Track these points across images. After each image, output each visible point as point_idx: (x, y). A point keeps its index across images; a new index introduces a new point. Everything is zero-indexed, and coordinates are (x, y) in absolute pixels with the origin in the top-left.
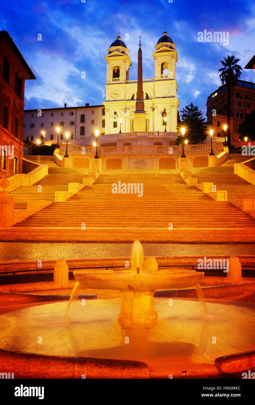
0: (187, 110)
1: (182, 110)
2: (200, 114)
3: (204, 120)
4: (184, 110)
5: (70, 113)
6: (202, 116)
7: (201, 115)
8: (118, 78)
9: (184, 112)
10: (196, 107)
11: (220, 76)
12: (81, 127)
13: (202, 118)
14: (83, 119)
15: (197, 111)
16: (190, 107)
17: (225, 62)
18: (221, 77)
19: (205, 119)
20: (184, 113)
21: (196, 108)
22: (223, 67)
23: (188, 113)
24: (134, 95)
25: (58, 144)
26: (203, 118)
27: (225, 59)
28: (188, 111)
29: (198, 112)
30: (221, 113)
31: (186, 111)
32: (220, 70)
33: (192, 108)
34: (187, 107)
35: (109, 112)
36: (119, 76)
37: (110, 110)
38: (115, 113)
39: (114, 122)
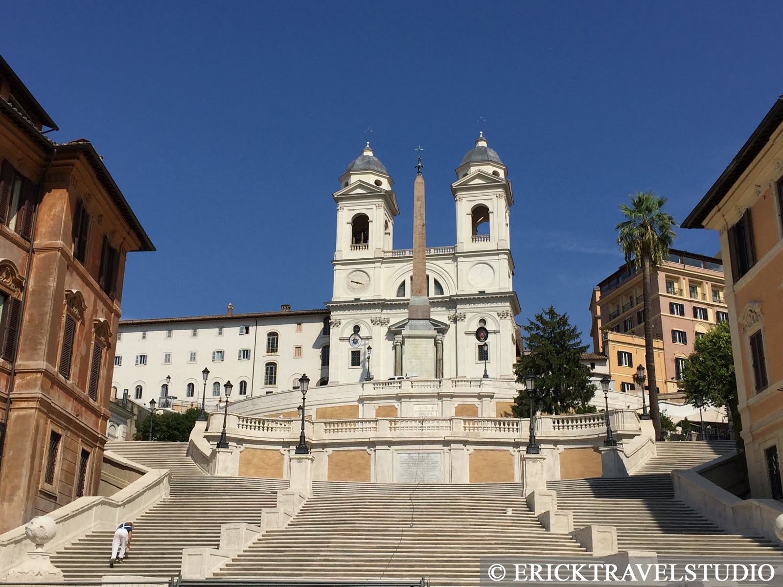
0: (539, 323)
1: (528, 325)
2: (573, 334)
3: (584, 349)
4: (532, 323)
5: (241, 328)
6: (579, 340)
7: (578, 336)
8: (364, 245)
9: (531, 329)
10: (564, 316)
12: (267, 364)
13: (579, 343)
14: (273, 343)
15: (567, 328)
16: (547, 318)
20: (533, 332)
21: (564, 321)
23: (544, 330)
24: (403, 284)
25: (203, 407)
26: (581, 345)
28: (541, 326)
29: (568, 330)
30: (629, 331)
31: (538, 328)
33: (552, 318)
34: (540, 318)
35: (341, 326)
36: (366, 240)
37: (343, 322)
38: (357, 329)
39: (353, 352)
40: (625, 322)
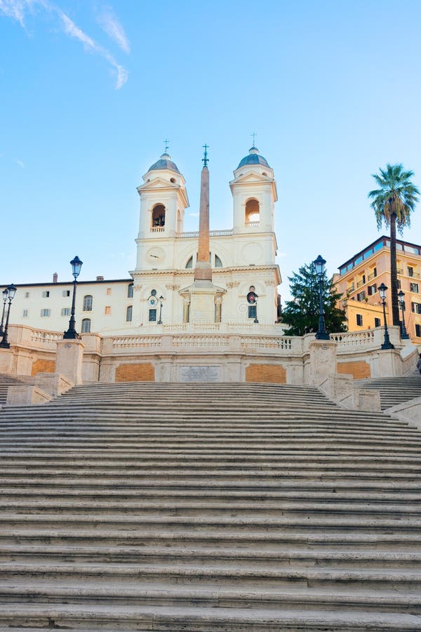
0: (302, 276)
1: (292, 276)
2: (330, 284)
4: (296, 275)
5: (64, 292)
7: (334, 286)
8: (161, 227)
9: (295, 280)
11: (373, 204)
12: (84, 320)
13: (334, 292)
14: (88, 303)
15: (325, 279)
17: (382, 178)
18: (376, 206)
19: (342, 295)
20: (296, 282)
22: (379, 188)
23: (306, 281)
24: (191, 258)
26: (337, 293)
27: (383, 173)
28: (304, 278)
29: (326, 281)
31: (301, 279)
32: (373, 193)
33: (313, 271)
34: (303, 271)
35: (142, 290)
36: (163, 224)
37: (144, 287)
38: (154, 292)
39: (151, 311)
40: (358, 295)
